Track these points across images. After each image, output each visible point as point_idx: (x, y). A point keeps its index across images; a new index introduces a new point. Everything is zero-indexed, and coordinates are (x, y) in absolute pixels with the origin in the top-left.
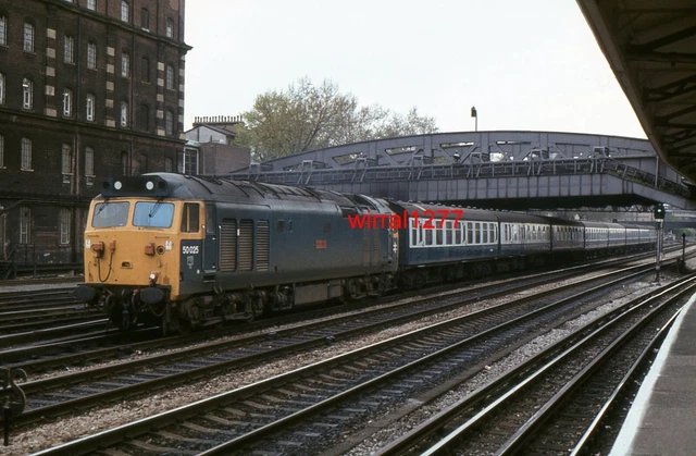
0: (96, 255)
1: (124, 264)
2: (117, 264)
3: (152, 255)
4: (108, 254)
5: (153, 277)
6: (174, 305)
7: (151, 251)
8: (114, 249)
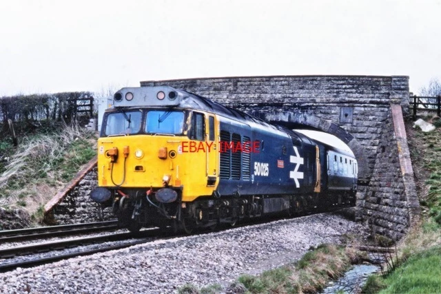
0: (110, 159)
1: (138, 168)
2: (131, 168)
3: (163, 159)
4: (121, 159)
5: (166, 179)
6: (184, 206)
7: (164, 156)
8: (127, 154)
